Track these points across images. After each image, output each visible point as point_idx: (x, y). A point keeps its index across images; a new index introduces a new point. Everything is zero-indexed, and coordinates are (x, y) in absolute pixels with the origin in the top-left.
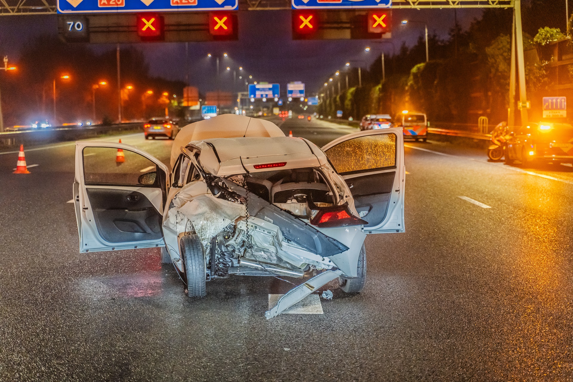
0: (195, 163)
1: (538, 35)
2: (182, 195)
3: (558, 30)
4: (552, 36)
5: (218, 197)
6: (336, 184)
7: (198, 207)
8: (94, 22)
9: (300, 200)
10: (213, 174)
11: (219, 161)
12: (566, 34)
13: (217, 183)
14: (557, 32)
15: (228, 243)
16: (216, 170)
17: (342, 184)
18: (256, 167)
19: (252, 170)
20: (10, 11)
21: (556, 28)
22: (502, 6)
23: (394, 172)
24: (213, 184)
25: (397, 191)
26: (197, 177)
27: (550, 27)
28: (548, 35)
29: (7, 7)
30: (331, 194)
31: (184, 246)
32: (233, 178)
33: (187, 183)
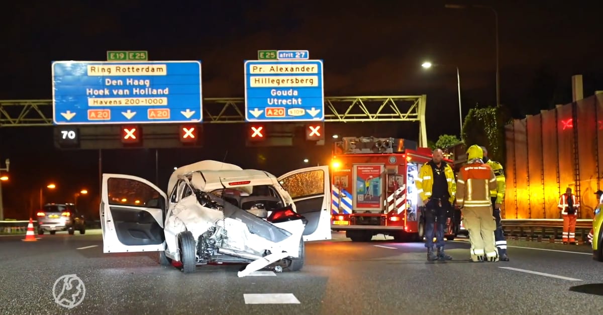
0: (188, 183)
1: (439, 141)
2: (179, 206)
3: (455, 137)
4: (450, 141)
5: (205, 206)
6: (284, 197)
7: (190, 214)
8: (83, 131)
9: (260, 208)
10: (202, 190)
11: (205, 181)
12: (461, 140)
13: (203, 197)
14: (454, 138)
15: (211, 238)
16: (203, 187)
17: (288, 196)
18: (230, 184)
19: (228, 186)
20: (12, 122)
21: (453, 135)
22: (411, 119)
23: (323, 197)
24: (201, 197)
25: (325, 210)
26: (190, 193)
27: (449, 135)
28: (447, 140)
29: (9, 119)
30: (280, 202)
31: (181, 238)
32: (214, 192)
33: (182, 198)
